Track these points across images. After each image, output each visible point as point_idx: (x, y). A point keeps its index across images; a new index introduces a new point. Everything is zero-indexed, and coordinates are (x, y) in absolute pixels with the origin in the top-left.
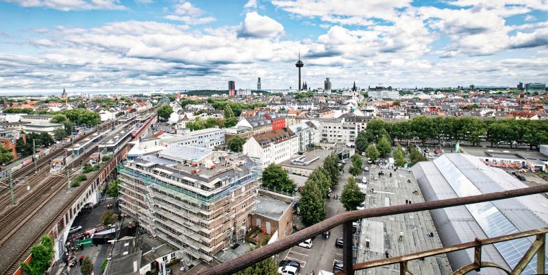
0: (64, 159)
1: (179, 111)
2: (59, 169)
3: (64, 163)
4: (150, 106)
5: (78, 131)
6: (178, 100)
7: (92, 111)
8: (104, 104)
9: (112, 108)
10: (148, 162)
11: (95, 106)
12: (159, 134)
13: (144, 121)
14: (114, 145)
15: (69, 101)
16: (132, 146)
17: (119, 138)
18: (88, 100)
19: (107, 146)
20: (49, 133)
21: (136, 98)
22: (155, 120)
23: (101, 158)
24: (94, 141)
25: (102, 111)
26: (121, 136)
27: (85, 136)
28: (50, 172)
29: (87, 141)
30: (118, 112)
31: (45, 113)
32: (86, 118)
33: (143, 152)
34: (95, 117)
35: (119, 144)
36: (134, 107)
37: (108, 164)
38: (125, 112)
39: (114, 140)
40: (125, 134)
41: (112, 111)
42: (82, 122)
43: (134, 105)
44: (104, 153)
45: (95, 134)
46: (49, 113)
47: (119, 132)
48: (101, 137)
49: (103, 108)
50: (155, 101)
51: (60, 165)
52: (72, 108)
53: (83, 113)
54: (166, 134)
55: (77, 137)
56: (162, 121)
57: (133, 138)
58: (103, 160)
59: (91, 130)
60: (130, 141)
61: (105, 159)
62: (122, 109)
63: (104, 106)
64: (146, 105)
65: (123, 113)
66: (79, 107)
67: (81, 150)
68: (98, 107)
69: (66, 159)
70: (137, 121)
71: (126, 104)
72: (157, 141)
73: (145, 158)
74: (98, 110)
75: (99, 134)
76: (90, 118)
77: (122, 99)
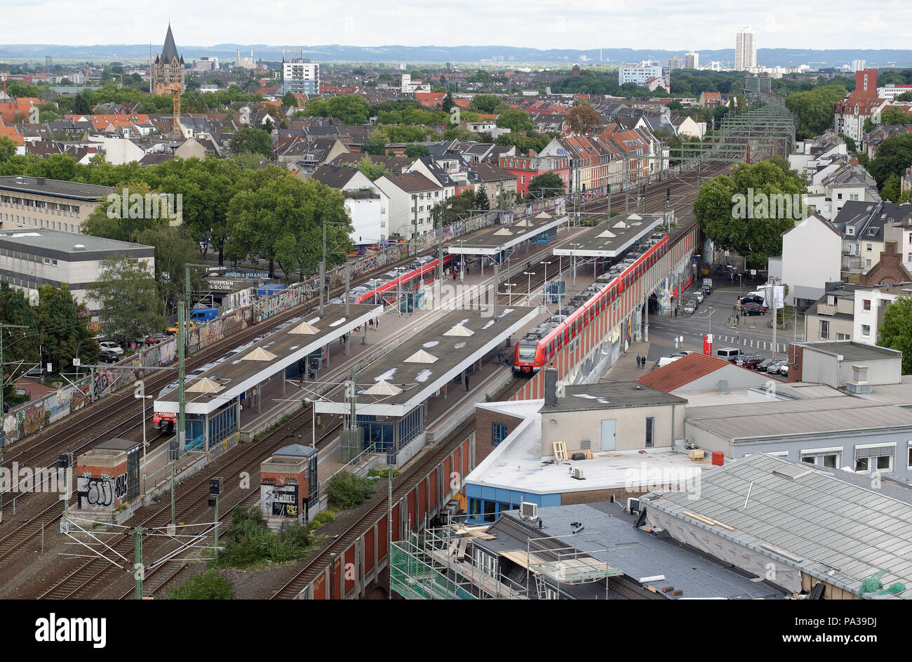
0: (135, 459)
1: (850, 211)
2: (104, 514)
3: (129, 485)
4: (655, 161)
5: (219, 297)
6: (852, 125)
7: (303, 176)
8: (377, 132)
9: (418, 166)
10: (570, 553)
11: (326, 146)
12: (690, 370)
13: (605, 265)
14: (399, 411)
15: (195, 106)
16: (501, 428)
17: (437, 369)
18: (289, 100)
19: (364, 409)
20: (79, 296)
21: (569, 100)
22: (679, 263)
23: (323, 481)
24: (297, 370)
25: (358, 181)
26: (448, 354)
27: (253, 329)
28: (64, 525)
29: (259, 366)
30: (450, 192)
31: (67, 171)
32: (269, 217)
33: (556, 480)
34: (318, 217)
35: (435, 406)
36: (549, 158)
37: (357, 527)
38: (493, 192)
39: (406, 379)
40: (472, 345)
41: (415, 185)
42: (246, 244)
43: (553, 148)
44: (339, 457)
45: (306, 328)
46: (86, 173)
47: (437, 330)
48: (338, 350)
49: (367, 160)
50: (692, 128)
51: (107, 491)
52: (199, 153)
53: (258, 182)
54: (733, 373)
55: (212, 331)
56: (722, 276)
57: (524, 374)
58: (333, 501)
59: (290, 297)
60: (502, 395)
61: (343, 494)
62: (476, 172)
63: (375, 150)
64: (624, 152)
65: (482, 200)
66: (236, 148)
67: (224, 419)
68: (339, 149)
69: (146, 462)
70: (557, 264)
71: (504, 143)
72: (662, 414)
73: (556, 522)
74: (339, 174)
75: (324, 329)
76: (291, 221)
77: (485, 107)
